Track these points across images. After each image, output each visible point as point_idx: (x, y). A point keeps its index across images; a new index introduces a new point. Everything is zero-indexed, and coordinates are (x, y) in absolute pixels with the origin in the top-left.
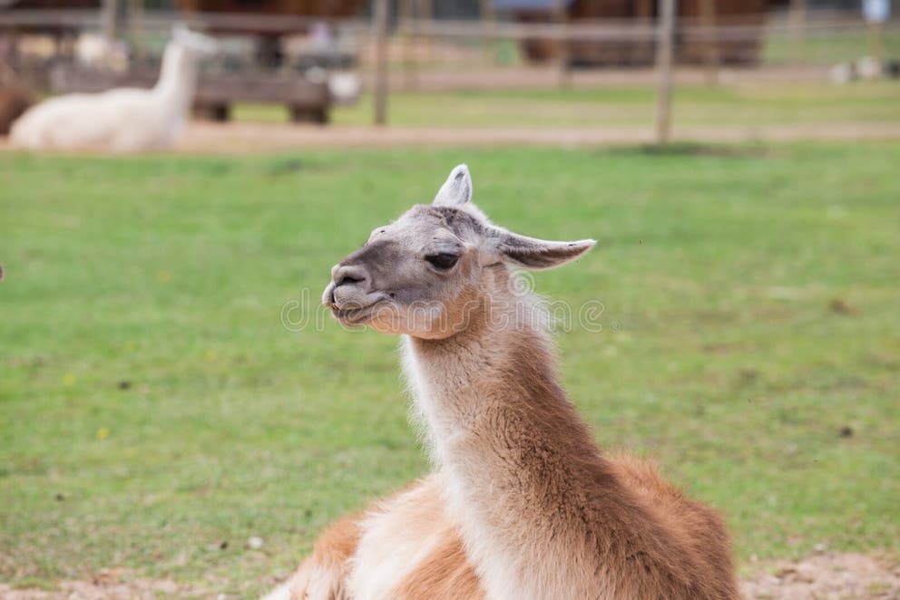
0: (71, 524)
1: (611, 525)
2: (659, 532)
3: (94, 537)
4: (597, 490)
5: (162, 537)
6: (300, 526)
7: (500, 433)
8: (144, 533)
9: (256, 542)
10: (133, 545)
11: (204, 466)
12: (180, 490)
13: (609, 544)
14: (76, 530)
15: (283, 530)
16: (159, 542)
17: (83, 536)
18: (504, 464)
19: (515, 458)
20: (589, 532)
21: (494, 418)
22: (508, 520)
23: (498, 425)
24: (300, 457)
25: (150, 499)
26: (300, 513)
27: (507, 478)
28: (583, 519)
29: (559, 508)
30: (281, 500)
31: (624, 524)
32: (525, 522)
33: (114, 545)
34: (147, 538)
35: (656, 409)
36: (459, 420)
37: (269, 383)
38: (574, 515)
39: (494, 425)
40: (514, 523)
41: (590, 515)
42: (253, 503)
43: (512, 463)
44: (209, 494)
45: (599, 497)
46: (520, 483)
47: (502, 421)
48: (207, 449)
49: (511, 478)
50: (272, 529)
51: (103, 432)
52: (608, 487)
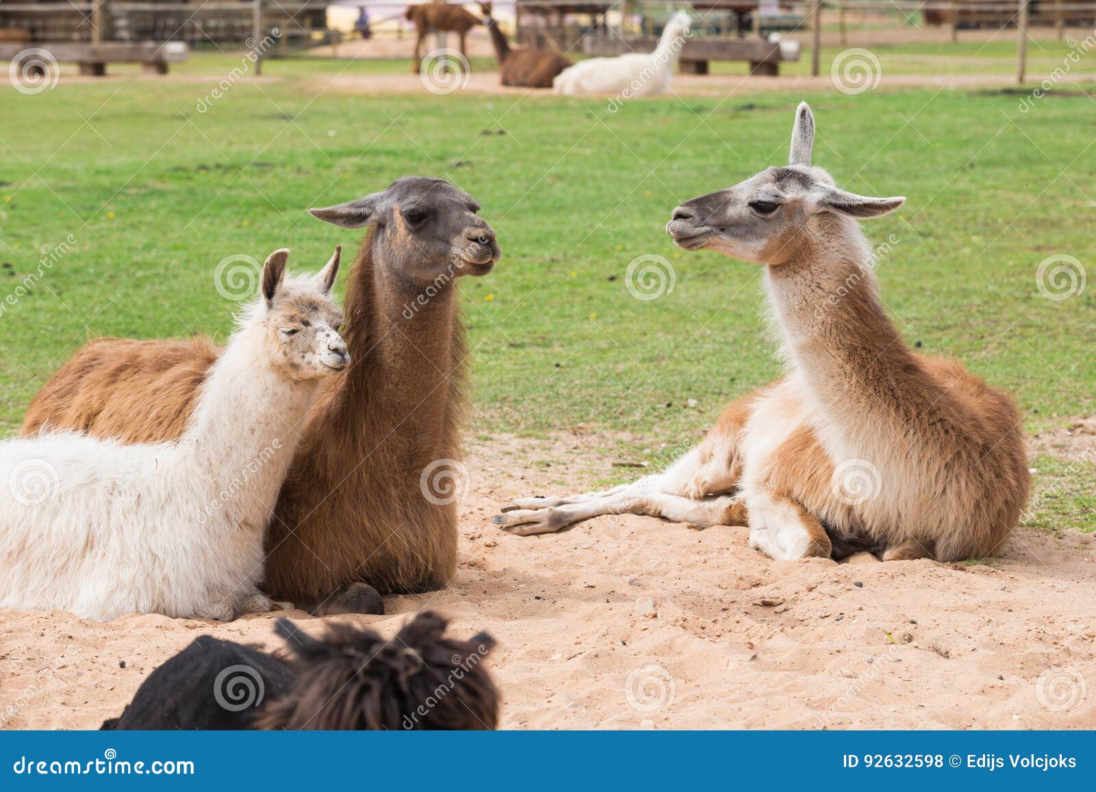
0: (562, 388)
1: (915, 399)
2: (952, 404)
3: (577, 398)
4: (904, 376)
5: (625, 398)
6: (725, 390)
7: (832, 339)
8: (613, 395)
9: (692, 402)
10: (604, 404)
11: (663, 341)
12: (643, 361)
13: (914, 412)
14: (565, 392)
15: (713, 393)
16: (623, 401)
17: (570, 396)
18: (834, 360)
19: (842, 356)
20: (898, 406)
21: (828, 329)
22: (836, 399)
23: (831, 333)
24: (732, 334)
25: (621, 367)
26: (727, 379)
27: (836, 370)
28: (893, 396)
29: (875, 389)
30: (715, 368)
31: (924, 397)
32: (848, 400)
33: (591, 404)
34: (615, 398)
35: (997, 295)
36: (801, 328)
37: (716, 276)
38: (885, 394)
39: (828, 334)
40: (840, 401)
41: (899, 393)
42: (694, 370)
43: (840, 360)
44: (664, 363)
45: (905, 381)
46: (846, 373)
47: (834, 331)
48: (666, 329)
49: (838, 370)
50: (706, 392)
51: (593, 315)
52: (913, 374)
